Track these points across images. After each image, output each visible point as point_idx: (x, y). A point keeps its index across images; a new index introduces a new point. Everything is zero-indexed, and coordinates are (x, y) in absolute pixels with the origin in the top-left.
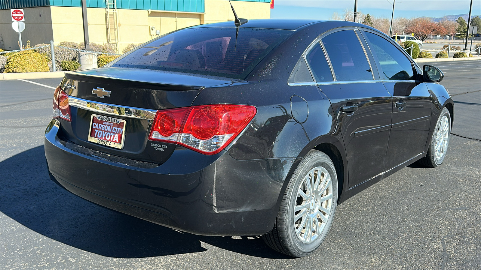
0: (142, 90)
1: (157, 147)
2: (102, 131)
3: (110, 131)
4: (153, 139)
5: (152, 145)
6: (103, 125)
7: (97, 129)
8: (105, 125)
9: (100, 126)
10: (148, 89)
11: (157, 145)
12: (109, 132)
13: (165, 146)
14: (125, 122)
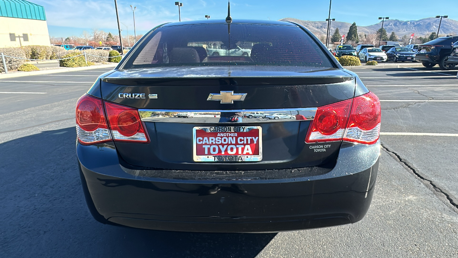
0: (297, 87)
1: (318, 148)
2: (218, 145)
3: (234, 142)
4: (311, 141)
5: (311, 147)
6: (217, 138)
7: (206, 144)
8: (222, 137)
9: (212, 140)
10: (305, 84)
11: (317, 147)
12: (231, 144)
13: (328, 145)
14: (260, 129)
